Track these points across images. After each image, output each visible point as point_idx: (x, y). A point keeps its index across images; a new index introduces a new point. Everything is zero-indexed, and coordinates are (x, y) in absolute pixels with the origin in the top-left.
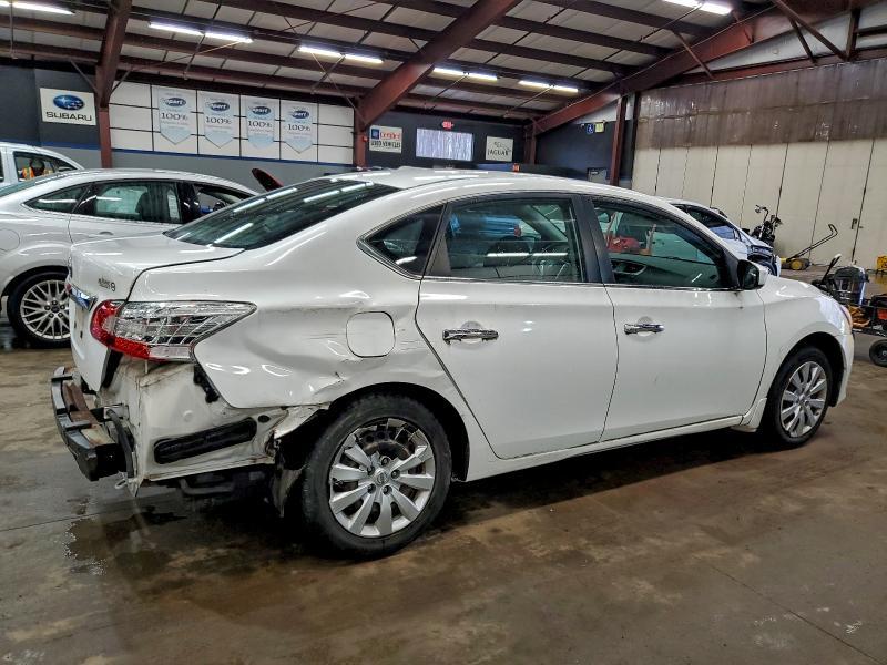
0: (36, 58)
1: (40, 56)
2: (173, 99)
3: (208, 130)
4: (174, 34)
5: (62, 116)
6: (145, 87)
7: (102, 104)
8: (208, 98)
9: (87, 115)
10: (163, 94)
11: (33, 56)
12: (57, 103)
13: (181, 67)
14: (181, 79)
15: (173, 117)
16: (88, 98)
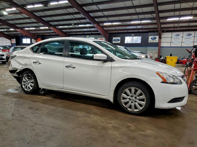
0: (150, 31)
1: (151, 30)
2: (177, 35)
3: (185, 41)
4: (174, 20)
5: (152, 41)
6: (171, 33)
7: (160, 38)
8: (186, 33)
9: (157, 40)
10: (174, 34)
11: (149, 30)
12: (152, 39)
13: (177, 27)
14: (177, 30)
15: (176, 39)
16: (157, 37)
